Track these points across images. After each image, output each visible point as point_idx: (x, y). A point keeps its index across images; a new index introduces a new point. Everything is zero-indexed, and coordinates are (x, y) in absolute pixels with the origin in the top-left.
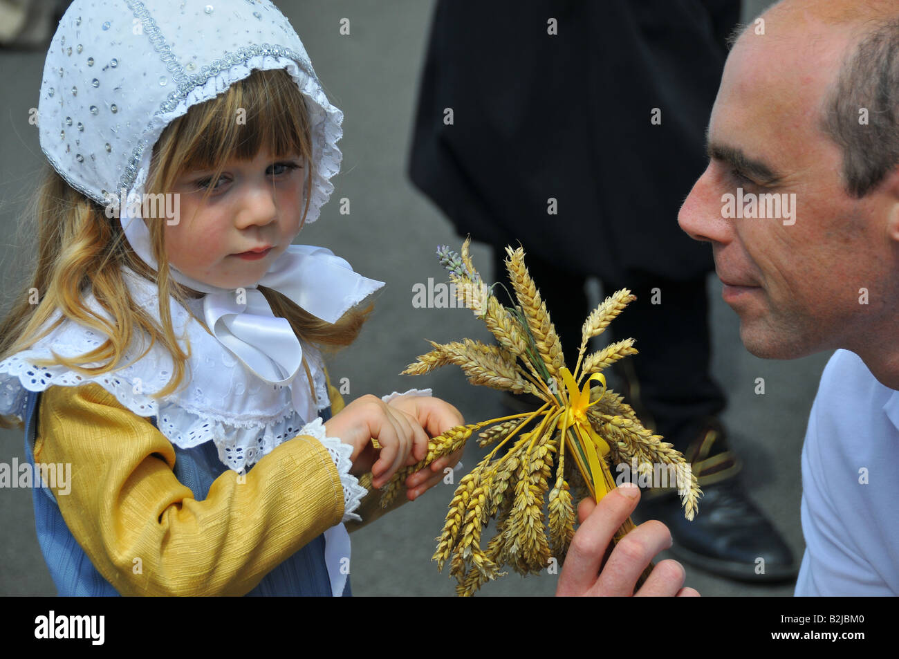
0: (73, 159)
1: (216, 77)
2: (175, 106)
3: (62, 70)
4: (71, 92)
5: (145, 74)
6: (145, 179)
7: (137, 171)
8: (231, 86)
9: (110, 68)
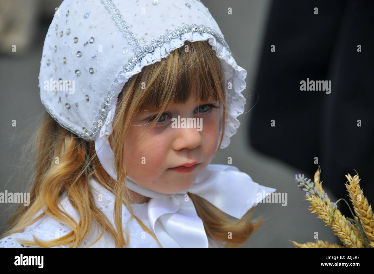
0: (63, 107)
1: (160, 47)
2: (133, 68)
3: (56, 47)
4: (62, 61)
5: (112, 47)
6: (113, 118)
7: (107, 113)
8: (171, 53)
9: (89, 44)
